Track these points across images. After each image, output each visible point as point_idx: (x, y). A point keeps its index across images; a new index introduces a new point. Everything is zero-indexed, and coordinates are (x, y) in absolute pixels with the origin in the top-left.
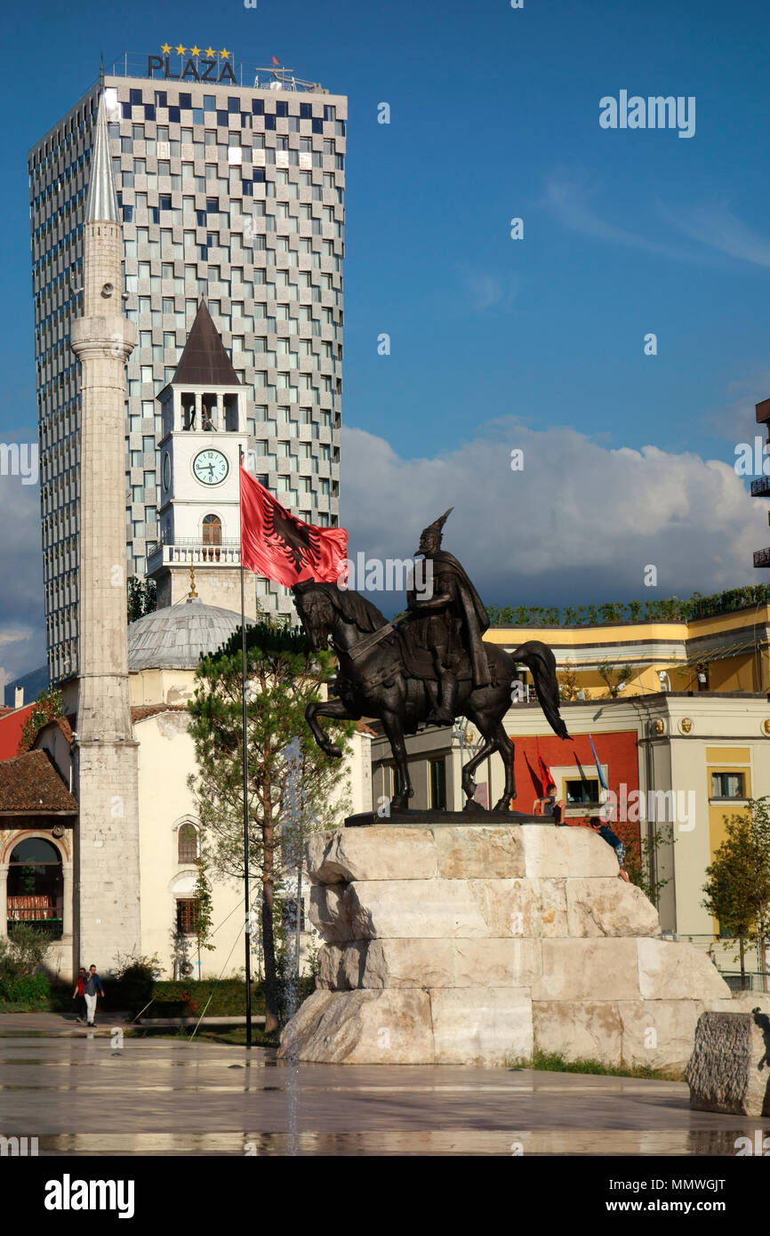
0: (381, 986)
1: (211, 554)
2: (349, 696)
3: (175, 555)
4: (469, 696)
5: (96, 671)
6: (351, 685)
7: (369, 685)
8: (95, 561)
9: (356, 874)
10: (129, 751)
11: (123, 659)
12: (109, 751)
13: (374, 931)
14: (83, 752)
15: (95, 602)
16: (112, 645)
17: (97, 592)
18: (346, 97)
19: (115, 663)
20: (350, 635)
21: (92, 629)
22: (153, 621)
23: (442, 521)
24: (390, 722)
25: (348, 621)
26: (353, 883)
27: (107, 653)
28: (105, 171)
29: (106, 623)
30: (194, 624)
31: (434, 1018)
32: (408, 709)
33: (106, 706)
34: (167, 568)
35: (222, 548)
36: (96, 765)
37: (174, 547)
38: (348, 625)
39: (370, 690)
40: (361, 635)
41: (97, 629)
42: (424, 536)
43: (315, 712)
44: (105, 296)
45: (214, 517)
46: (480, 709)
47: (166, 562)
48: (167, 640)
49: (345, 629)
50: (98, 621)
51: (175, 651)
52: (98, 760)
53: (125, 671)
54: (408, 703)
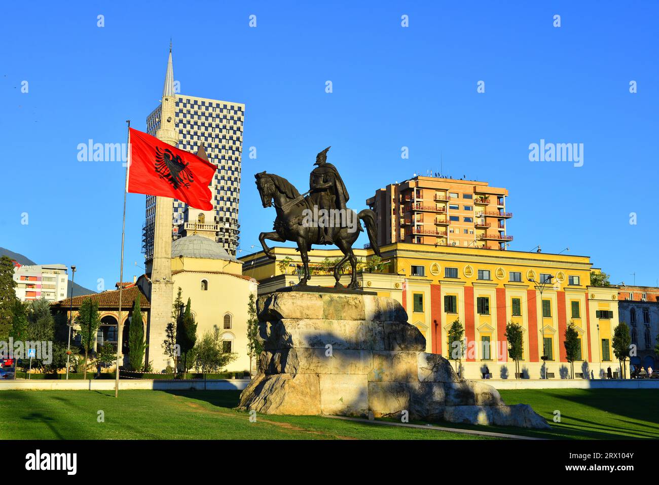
0: (295, 372)
1: (201, 226)
2: (282, 229)
3: (189, 225)
4: (339, 232)
5: (159, 256)
6: (283, 224)
7: (291, 223)
8: (161, 217)
9: (284, 315)
10: (170, 285)
11: (170, 252)
12: (163, 285)
13: (292, 344)
14: (153, 285)
15: (160, 231)
16: (165, 247)
17: (161, 227)
18: (244, 105)
19: (167, 254)
20: (283, 200)
21: (158, 240)
22: (181, 241)
23: (327, 150)
24: (301, 242)
25: (282, 193)
26: (283, 320)
27: (164, 250)
28: (170, 79)
29: (164, 239)
30: (195, 242)
31: (321, 389)
32: (310, 237)
33: (162, 269)
34: (186, 230)
35: (204, 224)
36: (158, 290)
37: (188, 223)
38: (282, 195)
39: (292, 226)
40: (288, 200)
41: (160, 241)
42: (318, 157)
43: (264, 237)
44: (169, 121)
45: (202, 214)
46: (343, 239)
47: (185, 228)
48: (186, 247)
49: (280, 197)
50: (161, 238)
51: (189, 251)
52: (159, 288)
53: (170, 257)
54: (310, 234)
